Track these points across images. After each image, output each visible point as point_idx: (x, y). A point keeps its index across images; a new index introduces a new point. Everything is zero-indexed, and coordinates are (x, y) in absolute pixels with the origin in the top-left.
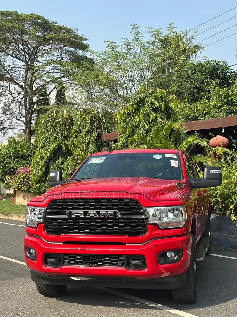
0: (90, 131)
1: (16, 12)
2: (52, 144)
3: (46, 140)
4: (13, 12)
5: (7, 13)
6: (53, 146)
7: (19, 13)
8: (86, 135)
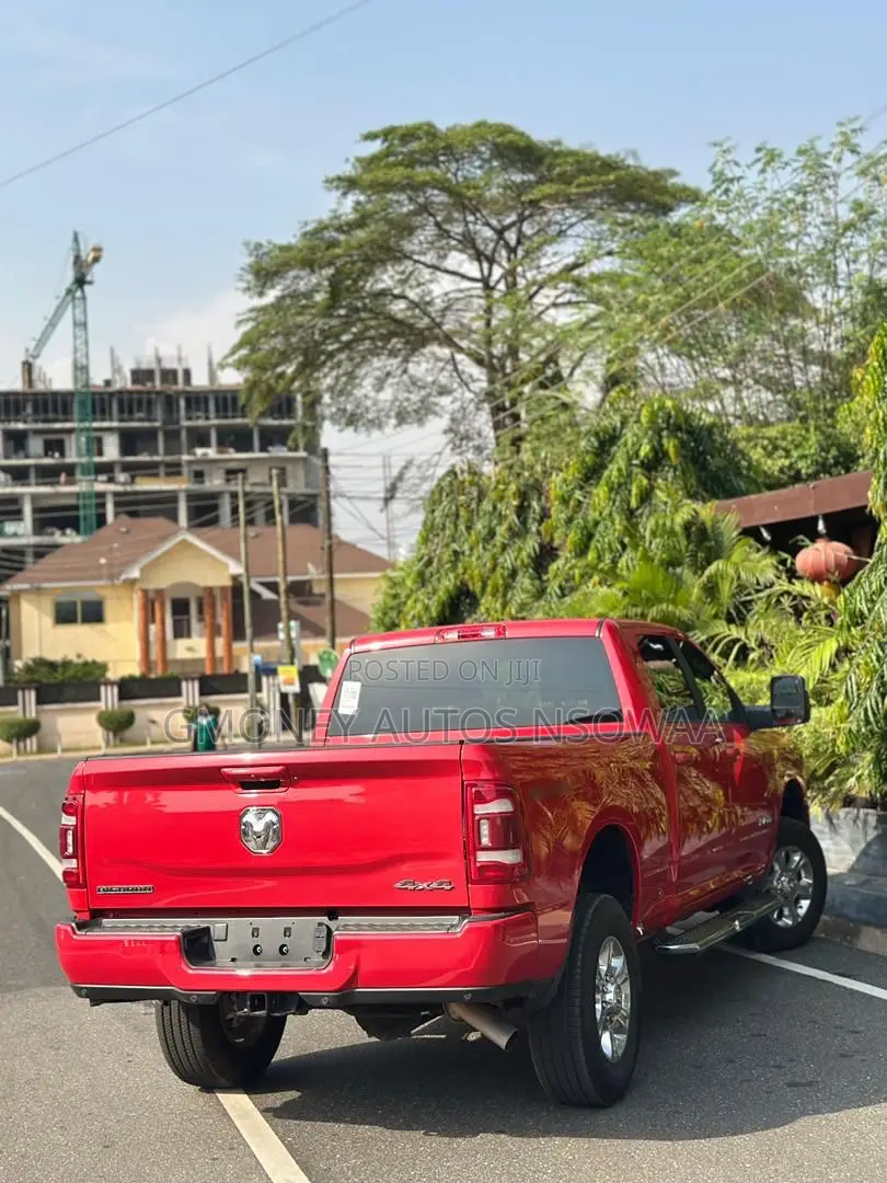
0: (516, 534)
1: (430, 125)
2: (447, 575)
3: (429, 563)
4: (419, 127)
5: (400, 132)
6: (447, 583)
7: (442, 125)
8: (504, 547)
